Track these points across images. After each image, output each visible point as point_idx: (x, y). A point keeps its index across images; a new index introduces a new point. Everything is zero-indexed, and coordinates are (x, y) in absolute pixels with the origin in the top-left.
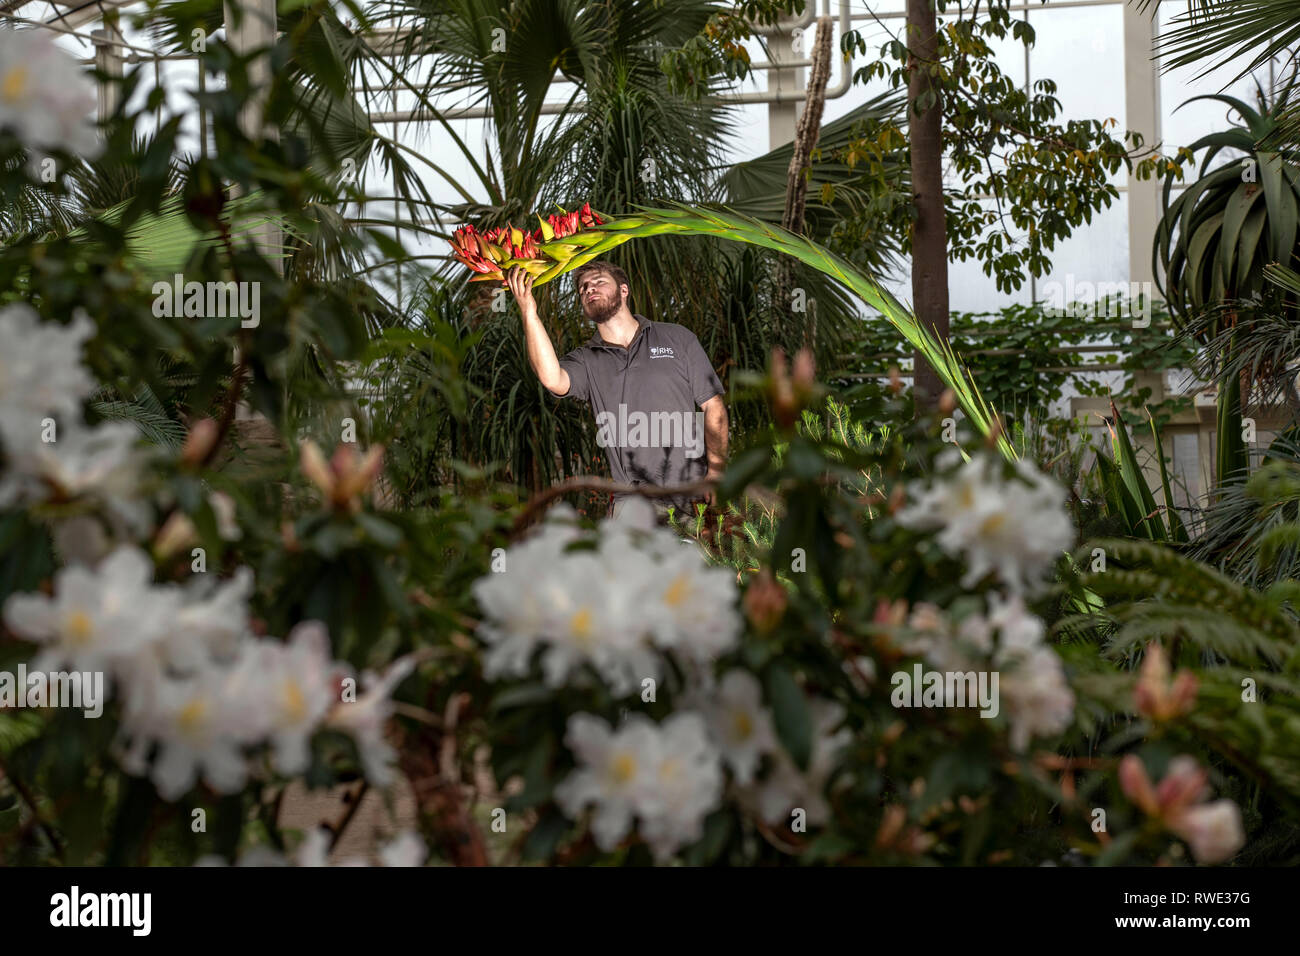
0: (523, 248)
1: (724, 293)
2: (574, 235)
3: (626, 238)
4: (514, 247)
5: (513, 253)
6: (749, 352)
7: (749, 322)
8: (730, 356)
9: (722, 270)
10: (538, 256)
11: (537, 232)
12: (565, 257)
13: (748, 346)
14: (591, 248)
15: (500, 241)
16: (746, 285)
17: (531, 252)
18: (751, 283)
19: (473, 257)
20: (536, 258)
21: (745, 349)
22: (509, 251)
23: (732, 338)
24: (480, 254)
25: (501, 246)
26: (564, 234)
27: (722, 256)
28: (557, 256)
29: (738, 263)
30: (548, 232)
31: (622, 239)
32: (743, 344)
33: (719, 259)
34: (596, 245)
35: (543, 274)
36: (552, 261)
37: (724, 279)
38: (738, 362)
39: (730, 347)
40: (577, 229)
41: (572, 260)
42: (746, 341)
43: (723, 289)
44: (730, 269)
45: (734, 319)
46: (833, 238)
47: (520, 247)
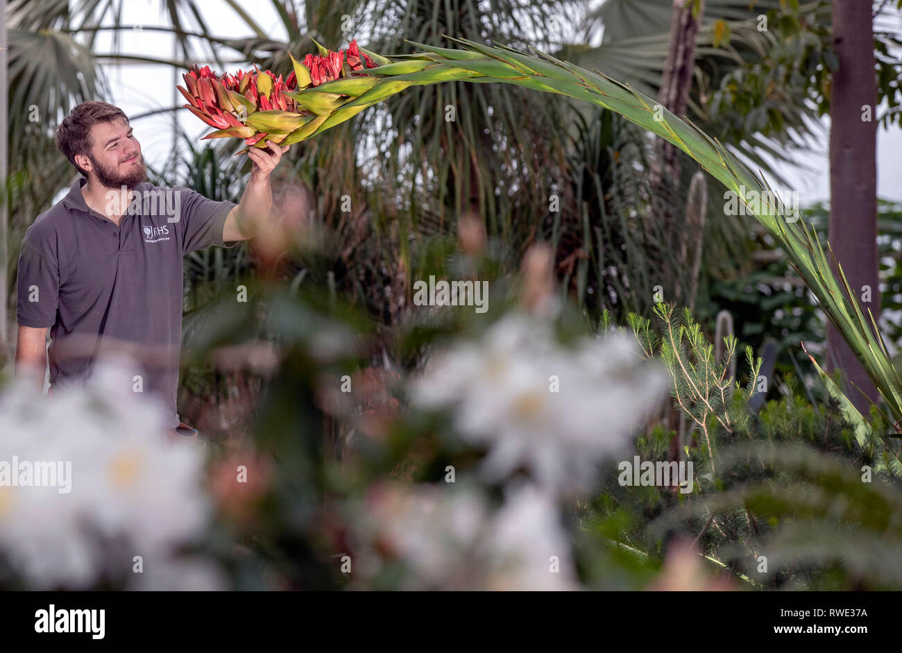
0: (271, 98)
1: (575, 163)
2: (336, 80)
3: (403, 86)
4: (259, 97)
5: (259, 102)
6: (605, 241)
7: (606, 202)
8: (579, 245)
9: (574, 132)
10: (291, 107)
11: (289, 77)
12: (325, 109)
13: (604, 232)
14: (358, 98)
15: (243, 87)
16: (604, 153)
17: (281, 103)
18: (610, 150)
19: (209, 109)
20: (288, 110)
21: (600, 237)
22: (253, 100)
23: (582, 221)
24: (217, 104)
25: (243, 94)
26: (324, 80)
27: (572, 114)
28: (315, 108)
29: (594, 123)
30: (303, 76)
31: (397, 87)
32: (598, 230)
33: (568, 118)
34: (364, 95)
35: (296, 131)
36: (309, 115)
37: (576, 145)
38: (590, 254)
39: (580, 234)
40: (341, 73)
41: (334, 113)
42: (601, 226)
43: (574, 159)
44: (584, 130)
45: (585, 198)
46: (724, 93)
47: (268, 95)
